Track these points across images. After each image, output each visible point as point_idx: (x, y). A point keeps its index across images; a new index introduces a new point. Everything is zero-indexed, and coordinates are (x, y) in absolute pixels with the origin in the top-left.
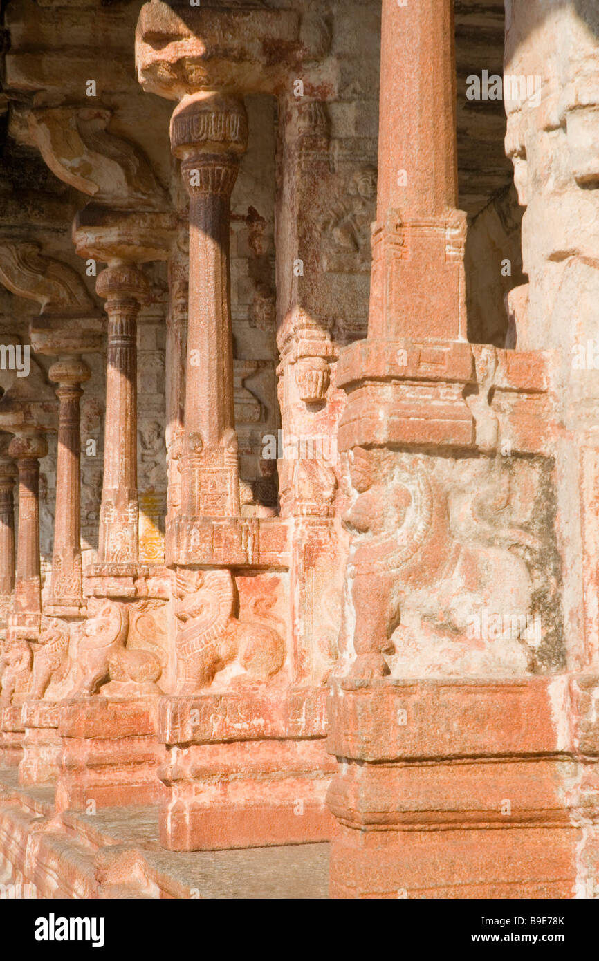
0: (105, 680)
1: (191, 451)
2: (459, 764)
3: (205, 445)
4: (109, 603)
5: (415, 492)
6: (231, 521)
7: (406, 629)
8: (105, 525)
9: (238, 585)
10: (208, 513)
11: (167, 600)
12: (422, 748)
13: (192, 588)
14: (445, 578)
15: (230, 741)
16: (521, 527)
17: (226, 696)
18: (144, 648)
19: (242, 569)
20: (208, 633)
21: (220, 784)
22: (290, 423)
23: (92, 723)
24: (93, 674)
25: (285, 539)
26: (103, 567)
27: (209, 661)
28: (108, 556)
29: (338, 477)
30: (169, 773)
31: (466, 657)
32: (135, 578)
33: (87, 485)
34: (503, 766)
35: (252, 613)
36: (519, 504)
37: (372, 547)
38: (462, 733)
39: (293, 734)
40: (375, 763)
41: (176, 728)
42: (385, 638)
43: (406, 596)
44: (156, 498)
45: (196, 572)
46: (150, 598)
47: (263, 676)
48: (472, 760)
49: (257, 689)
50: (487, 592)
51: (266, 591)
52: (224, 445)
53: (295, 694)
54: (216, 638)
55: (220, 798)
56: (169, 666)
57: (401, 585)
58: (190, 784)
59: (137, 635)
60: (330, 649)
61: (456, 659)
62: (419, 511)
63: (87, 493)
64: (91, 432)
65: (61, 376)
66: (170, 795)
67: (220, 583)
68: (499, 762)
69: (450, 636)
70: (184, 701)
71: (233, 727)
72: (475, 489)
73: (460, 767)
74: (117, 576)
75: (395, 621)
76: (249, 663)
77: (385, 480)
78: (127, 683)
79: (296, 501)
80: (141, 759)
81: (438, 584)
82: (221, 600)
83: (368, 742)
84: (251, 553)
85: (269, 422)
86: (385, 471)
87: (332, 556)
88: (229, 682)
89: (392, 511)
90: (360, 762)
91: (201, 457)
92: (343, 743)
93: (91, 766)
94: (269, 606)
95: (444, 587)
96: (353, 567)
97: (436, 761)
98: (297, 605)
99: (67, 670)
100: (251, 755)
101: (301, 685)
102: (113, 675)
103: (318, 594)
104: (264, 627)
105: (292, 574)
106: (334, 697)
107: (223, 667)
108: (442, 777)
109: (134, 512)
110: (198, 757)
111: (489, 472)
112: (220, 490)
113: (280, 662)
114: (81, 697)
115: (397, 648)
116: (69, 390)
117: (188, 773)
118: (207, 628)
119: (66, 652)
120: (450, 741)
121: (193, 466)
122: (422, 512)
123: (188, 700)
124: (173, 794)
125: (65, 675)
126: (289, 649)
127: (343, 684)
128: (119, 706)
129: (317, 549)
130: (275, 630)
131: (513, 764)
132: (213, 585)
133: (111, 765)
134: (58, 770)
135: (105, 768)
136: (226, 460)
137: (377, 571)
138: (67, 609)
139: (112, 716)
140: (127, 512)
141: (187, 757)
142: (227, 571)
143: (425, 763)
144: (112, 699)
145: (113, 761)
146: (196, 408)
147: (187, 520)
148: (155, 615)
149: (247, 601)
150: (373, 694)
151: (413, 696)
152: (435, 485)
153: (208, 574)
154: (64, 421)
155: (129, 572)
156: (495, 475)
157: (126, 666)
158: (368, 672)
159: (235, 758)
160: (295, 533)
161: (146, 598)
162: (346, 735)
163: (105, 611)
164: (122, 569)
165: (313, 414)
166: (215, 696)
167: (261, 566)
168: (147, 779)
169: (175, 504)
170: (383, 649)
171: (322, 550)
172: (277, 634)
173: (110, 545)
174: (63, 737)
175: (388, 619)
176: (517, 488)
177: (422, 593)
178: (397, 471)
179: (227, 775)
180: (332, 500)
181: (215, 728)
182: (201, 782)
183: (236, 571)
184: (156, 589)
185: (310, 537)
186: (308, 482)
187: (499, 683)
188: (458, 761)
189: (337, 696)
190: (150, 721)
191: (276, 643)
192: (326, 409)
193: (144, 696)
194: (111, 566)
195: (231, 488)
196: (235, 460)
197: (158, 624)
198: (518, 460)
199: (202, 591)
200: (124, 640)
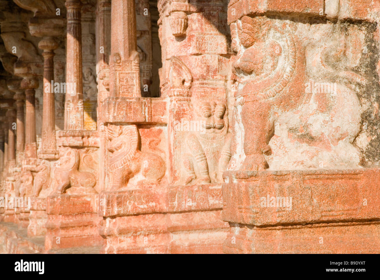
0: (69, 186)
1: (115, 62)
2: (317, 227)
3: (122, 59)
4: (70, 149)
5: (284, 46)
6: (136, 99)
7: (279, 138)
8: (67, 111)
9: (140, 133)
10: (124, 95)
11: (98, 148)
12: (294, 216)
13: (116, 135)
14: (305, 103)
15: (137, 215)
16: (353, 70)
17: (135, 191)
18: (87, 171)
19: (143, 125)
20: (125, 158)
21: (132, 237)
22: (167, 48)
23: (62, 207)
24: (63, 184)
25: (165, 109)
26: (67, 132)
27: (126, 173)
28: (69, 127)
29: (193, 76)
30: (105, 232)
31: (319, 155)
32: (83, 137)
33: (57, 101)
34: (346, 228)
35: (148, 148)
36: (352, 55)
37: (255, 83)
38: (320, 206)
39: (171, 210)
40: (261, 227)
41: (108, 209)
42: (266, 144)
43: (278, 116)
44: (90, 104)
45: (118, 126)
46: (90, 147)
47: (154, 180)
48: (326, 224)
49: (151, 187)
50: (333, 112)
51: (155, 136)
52: (132, 59)
53: (172, 189)
54: (129, 161)
55: (133, 244)
56: (100, 179)
57: (275, 108)
58: (116, 237)
59: (84, 164)
60: (190, 166)
61: (313, 157)
62: (287, 59)
63: (57, 104)
64: (59, 77)
65: (44, 47)
66: (106, 243)
67: (131, 132)
68: (344, 225)
69: (307, 142)
70: (113, 194)
71: (139, 207)
72: (323, 44)
73: (318, 229)
74: (74, 136)
75: (271, 133)
76: (147, 174)
77: (264, 39)
78: (79, 188)
79: (171, 88)
80: (86, 224)
81: (300, 107)
82: (132, 141)
83: (257, 213)
84: (147, 116)
85: (147, 61)
86: (264, 32)
87: (191, 117)
88: (137, 184)
89: (269, 59)
90: (251, 226)
91: (120, 66)
92: (238, 214)
93: (62, 228)
94: (157, 144)
95: (304, 110)
96: (242, 98)
97: (302, 225)
98: (172, 143)
99: (50, 184)
100: (148, 222)
101: (175, 185)
102: (73, 184)
103: (183, 137)
104: (154, 155)
105: (169, 127)
106: (230, 184)
107: (133, 176)
108: (306, 236)
109: (82, 105)
110: (121, 223)
111: (332, 33)
112: (130, 83)
113: (163, 173)
114: (57, 194)
115: (273, 151)
116: (48, 53)
117: (116, 232)
118: (125, 156)
119: (49, 175)
120: (312, 212)
121: (116, 70)
122: (289, 60)
123: (115, 193)
124: (108, 243)
125: (49, 186)
126: (168, 166)
127: (237, 175)
128: (76, 199)
129: (183, 113)
130: (160, 157)
131: (353, 227)
132: (128, 133)
133: (72, 227)
134: (46, 230)
135: (69, 229)
136: (133, 67)
137: (259, 99)
138: (49, 155)
139: (72, 203)
140: (78, 105)
141: (115, 223)
142: (135, 125)
143: (295, 226)
144: (72, 195)
145: (73, 225)
146: (117, 40)
147: (113, 99)
148: (93, 155)
149: (145, 142)
150: (260, 180)
151: (287, 182)
152: (297, 41)
153: (125, 127)
154: (46, 68)
155: (80, 134)
156: (336, 35)
157: (79, 180)
158: (255, 166)
159: (140, 223)
160: (170, 105)
161: (88, 147)
162: (240, 208)
163: (68, 154)
164: (76, 133)
165: (179, 42)
166: (129, 191)
167: (152, 123)
168: (90, 233)
169: (102, 101)
170: (264, 151)
171: (185, 114)
172: (161, 158)
173: (70, 121)
174: (48, 214)
175: (268, 131)
176: (350, 44)
177: (289, 113)
178: (272, 31)
179: (136, 232)
180: (190, 88)
181: (129, 207)
182: (123, 236)
183: (140, 125)
184: (93, 142)
185: (179, 107)
186: (177, 78)
187: (344, 172)
188: (317, 225)
189: (232, 183)
190: (91, 206)
191: (161, 163)
192: (186, 40)
193: (88, 194)
194: (71, 131)
195: (136, 82)
196: (138, 67)
197: (94, 159)
198: (351, 25)
199: (122, 136)
200: (77, 167)
